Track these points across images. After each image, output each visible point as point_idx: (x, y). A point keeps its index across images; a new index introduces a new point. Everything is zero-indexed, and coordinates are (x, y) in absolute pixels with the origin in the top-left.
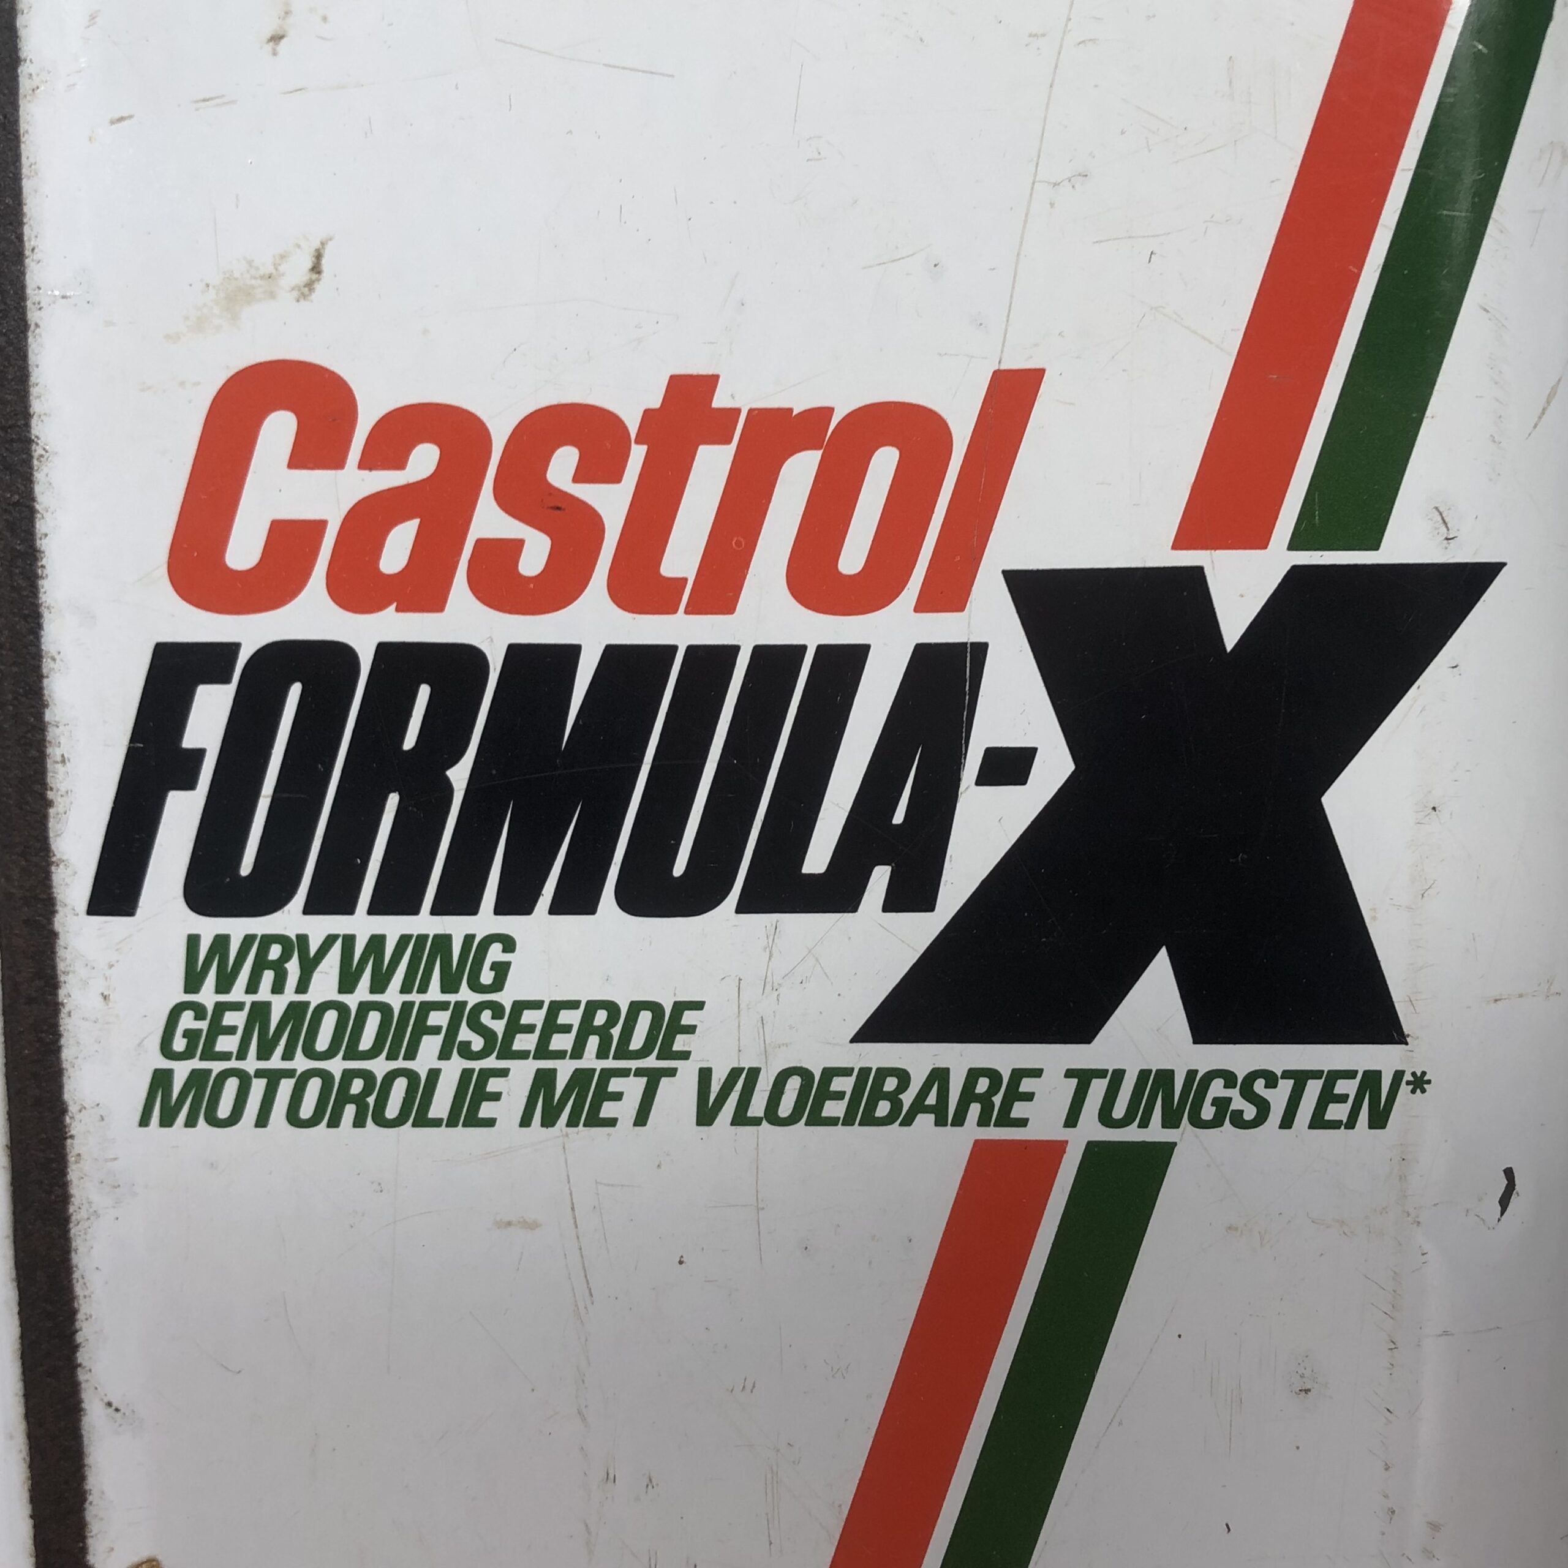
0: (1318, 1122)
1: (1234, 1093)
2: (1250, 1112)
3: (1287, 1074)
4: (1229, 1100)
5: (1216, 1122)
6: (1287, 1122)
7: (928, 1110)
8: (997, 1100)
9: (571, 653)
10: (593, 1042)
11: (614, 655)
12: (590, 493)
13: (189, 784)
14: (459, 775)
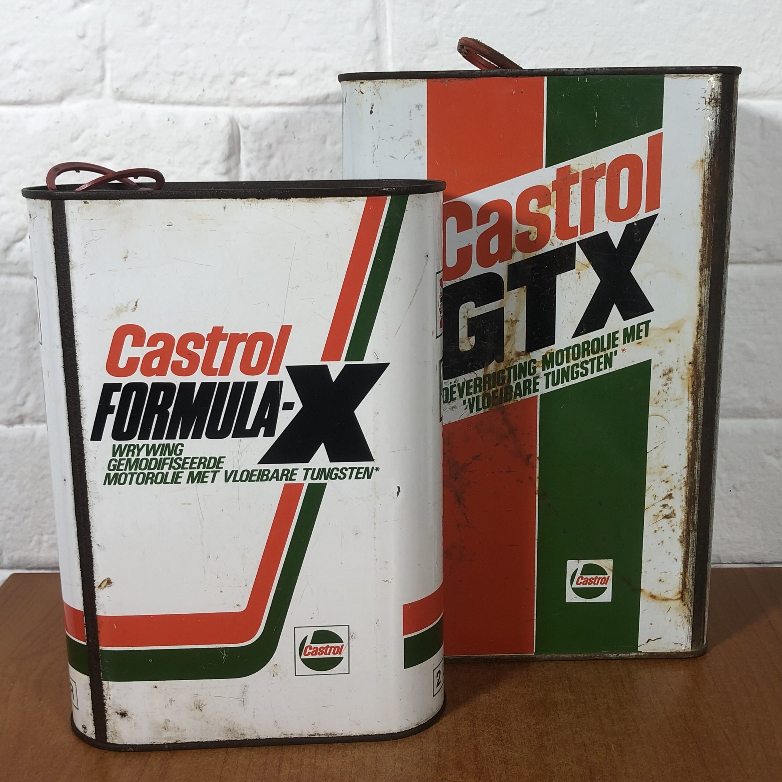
0: (357, 478)
1: (339, 472)
2: (342, 476)
3: (350, 468)
4: (338, 474)
5: (335, 478)
6: (350, 478)
7: (274, 478)
8: (289, 475)
9: (194, 384)
10: (202, 465)
11: (203, 384)
12: (196, 351)
13: (112, 413)
14: (171, 410)
